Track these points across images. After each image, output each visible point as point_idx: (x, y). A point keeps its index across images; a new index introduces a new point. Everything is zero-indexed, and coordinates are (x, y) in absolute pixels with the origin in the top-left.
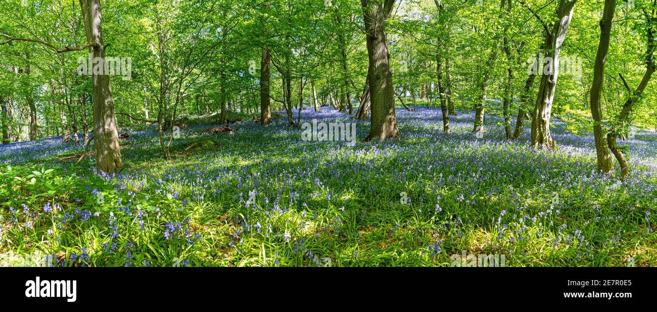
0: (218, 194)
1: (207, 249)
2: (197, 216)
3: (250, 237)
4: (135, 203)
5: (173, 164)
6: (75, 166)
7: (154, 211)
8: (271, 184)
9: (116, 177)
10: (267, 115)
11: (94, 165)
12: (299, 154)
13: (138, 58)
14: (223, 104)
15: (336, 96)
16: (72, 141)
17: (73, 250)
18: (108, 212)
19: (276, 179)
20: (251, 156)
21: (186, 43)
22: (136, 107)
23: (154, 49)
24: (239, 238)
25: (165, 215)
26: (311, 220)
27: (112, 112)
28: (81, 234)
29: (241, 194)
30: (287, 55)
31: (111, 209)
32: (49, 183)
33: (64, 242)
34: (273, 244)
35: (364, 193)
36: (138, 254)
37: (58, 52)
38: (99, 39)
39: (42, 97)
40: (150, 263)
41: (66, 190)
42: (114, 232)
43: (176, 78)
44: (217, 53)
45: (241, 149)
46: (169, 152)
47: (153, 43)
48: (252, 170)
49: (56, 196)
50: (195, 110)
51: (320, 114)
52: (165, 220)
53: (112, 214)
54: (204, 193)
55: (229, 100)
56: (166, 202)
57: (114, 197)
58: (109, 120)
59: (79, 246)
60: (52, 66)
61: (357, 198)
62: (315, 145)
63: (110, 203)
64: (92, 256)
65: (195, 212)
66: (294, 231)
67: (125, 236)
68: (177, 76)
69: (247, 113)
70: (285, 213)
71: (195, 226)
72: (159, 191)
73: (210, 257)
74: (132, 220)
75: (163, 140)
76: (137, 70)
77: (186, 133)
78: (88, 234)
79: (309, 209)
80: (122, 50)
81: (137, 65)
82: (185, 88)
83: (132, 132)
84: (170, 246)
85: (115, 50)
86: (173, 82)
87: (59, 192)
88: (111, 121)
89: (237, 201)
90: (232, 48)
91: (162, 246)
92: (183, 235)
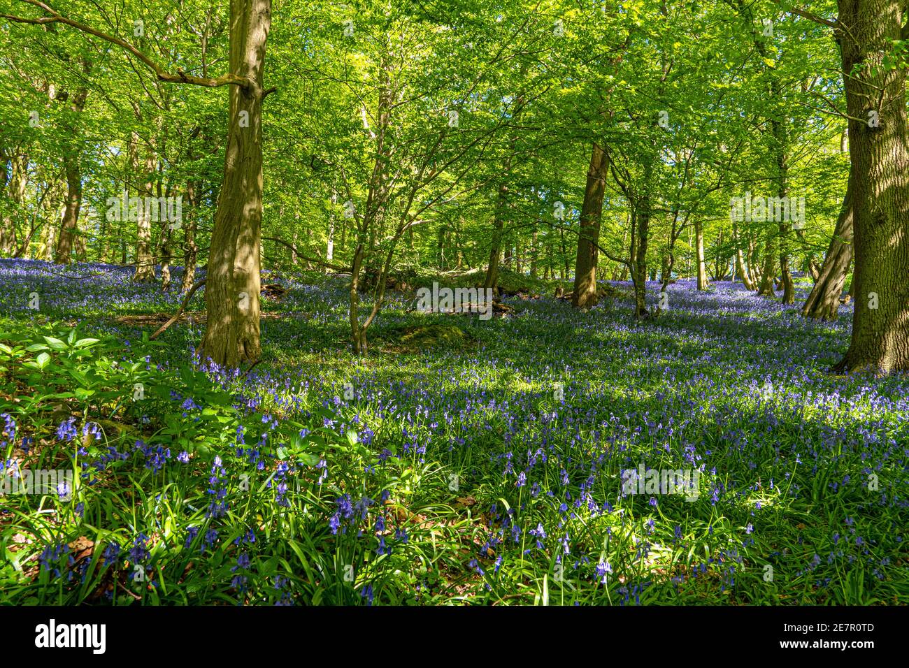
0: (458, 447)
1: (419, 567)
2: (407, 491)
3: (519, 557)
4: (273, 441)
5: (370, 367)
6: (150, 340)
7: (314, 467)
8: (580, 441)
9: (242, 377)
10: (588, 286)
11: (197, 345)
12: (653, 383)
13: (331, 130)
14: (494, 252)
15: (753, 259)
16: (155, 281)
17: (114, 536)
18: (211, 456)
19: (592, 432)
20: (541, 373)
21: (436, 116)
22: (309, 232)
23: (367, 117)
24: (493, 555)
25: (337, 478)
26: (665, 541)
27: (255, 234)
28: (138, 499)
29: (510, 455)
30: (648, 161)
31: (217, 448)
32: (81, 371)
33: (95, 516)
34: (569, 582)
35: (809, 501)
36: (263, 560)
37: (161, 78)
38: (256, 73)
39: (102, 168)
40: (289, 584)
41: (120, 393)
42: (218, 502)
43: (404, 185)
44: (496, 145)
45: (521, 355)
46: (365, 338)
47: (368, 106)
48: (540, 405)
49: (92, 403)
50: (433, 257)
51: (711, 297)
52: (336, 489)
53: (218, 461)
54: (429, 441)
55: (507, 245)
56: (344, 449)
57: (229, 424)
58: (247, 249)
59: (131, 530)
60: (141, 106)
61: (789, 510)
62: (691, 366)
63: (217, 436)
64: (158, 555)
65: (403, 480)
66: (622, 560)
67: (240, 516)
68: (406, 180)
69: (545, 278)
70: (604, 514)
71: (399, 513)
72: (331, 422)
73: (423, 589)
74: (262, 479)
75: (356, 312)
76: (324, 154)
77: (408, 304)
78: (154, 503)
79: (662, 515)
80: (299, 107)
81: (326, 144)
82: (420, 208)
83: (292, 283)
84: (338, 550)
85: (286, 104)
86: (396, 192)
87: (102, 394)
88: (251, 252)
89: (498, 468)
90: (529, 140)
91: (320, 549)
92: (370, 528)
